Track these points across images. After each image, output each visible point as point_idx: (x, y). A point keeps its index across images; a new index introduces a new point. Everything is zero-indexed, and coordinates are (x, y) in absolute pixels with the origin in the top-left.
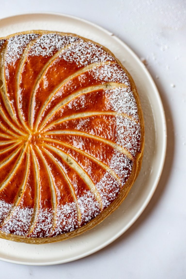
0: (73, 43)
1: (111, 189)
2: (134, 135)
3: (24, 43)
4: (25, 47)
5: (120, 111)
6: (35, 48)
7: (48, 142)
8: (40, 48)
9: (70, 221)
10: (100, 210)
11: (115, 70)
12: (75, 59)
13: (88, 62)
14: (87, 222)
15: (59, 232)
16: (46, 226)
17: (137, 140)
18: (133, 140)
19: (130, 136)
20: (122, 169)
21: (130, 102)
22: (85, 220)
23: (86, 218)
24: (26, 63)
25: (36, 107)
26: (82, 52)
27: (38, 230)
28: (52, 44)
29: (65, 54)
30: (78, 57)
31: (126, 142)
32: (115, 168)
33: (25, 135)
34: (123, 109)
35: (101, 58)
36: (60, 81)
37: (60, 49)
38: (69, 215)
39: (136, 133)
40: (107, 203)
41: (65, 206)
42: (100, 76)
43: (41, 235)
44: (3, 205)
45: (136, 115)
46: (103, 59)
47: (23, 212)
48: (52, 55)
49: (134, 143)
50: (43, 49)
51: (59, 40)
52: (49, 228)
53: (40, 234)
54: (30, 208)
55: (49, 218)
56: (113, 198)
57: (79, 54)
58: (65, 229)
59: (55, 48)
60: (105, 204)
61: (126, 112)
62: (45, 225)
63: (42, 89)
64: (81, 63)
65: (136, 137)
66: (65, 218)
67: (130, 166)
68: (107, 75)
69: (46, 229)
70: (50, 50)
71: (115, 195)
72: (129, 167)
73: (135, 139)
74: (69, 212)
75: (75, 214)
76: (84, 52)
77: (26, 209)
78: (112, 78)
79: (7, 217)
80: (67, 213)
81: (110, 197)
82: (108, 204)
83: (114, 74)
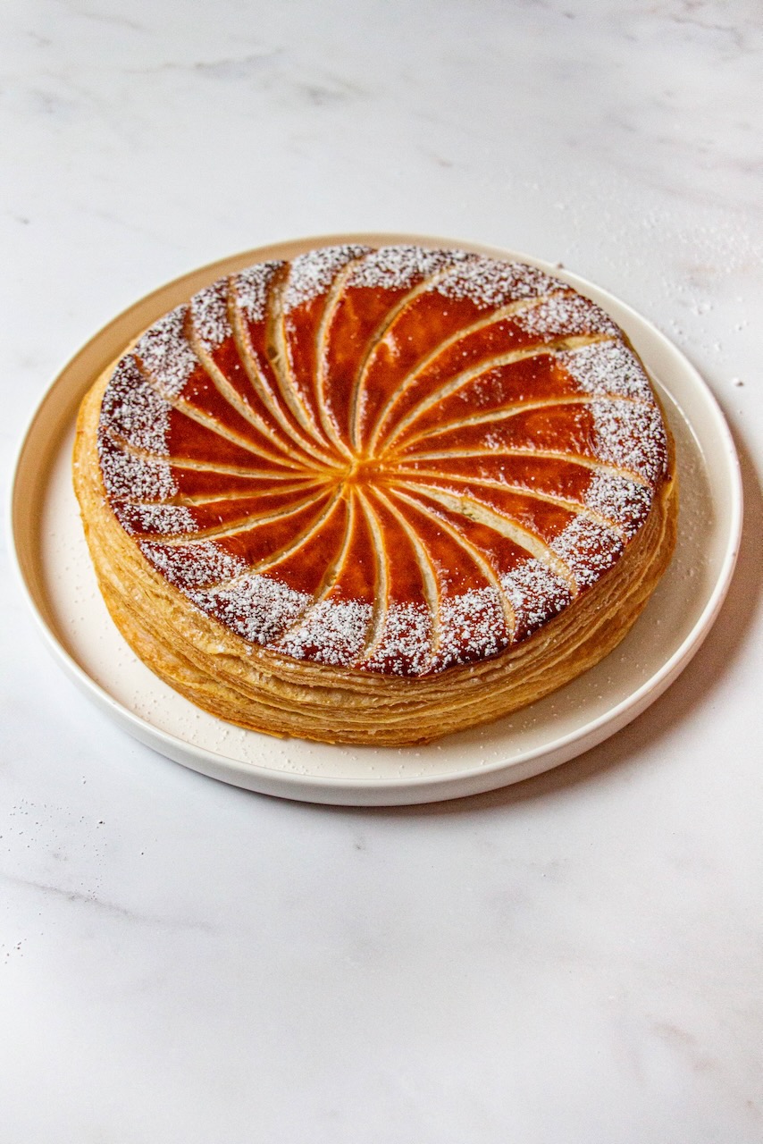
0: (461, 263)
1: (596, 546)
2: (646, 433)
3: (336, 262)
4: (338, 272)
5: (599, 389)
6: (364, 271)
7: (405, 478)
8: (377, 270)
9: (483, 628)
10: (570, 594)
11: (577, 307)
12: (469, 291)
13: (505, 297)
14: (534, 627)
15: (453, 656)
16: (411, 647)
17: (656, 442)
18: (644, 443)
19: (636, 435)
20: (624, 504)
21: (626, 366)
22: (529, 622)
23: (531, 615)
24: (342, 302)
25: (368, 403)
26: (486, 278)
27: (389, 652)
28: (406, 263)
29: (441, 283)
30: (476, 287)
31: (625, 451)
32: (602, 504)
33: (341, 467)
34: (607, 383)
35: (537, 286)
36: (433, 342)
37: (427, 276)
38: (478, 615)
39: (653, 426)
40: (589, 576)
41: (465, 598)
42: (538, 325)
43: (396, 664)
44: (281, 594)
45: (645, 389)
46: (544, 288)
47: (343, 611)
48: (409, 286)
49: (649, 450)
50: (385, 272)
51: (425, 257)
52: (421, 650)
53: (393, 663)
54: (361, 603)
55: (418, 626)
56: (605, 564)
57: (479, 282)
58: (468, 648)
59: (416, 271)
60: (583, 579)
61: (617, 388)
62: (407, 645)
63: (386, 365)
64: (485, 299)
65: (651, 436)
66: (468, 622)
67: (644, 495)
68: (557, 318)
69: (411, 653)
70: (403, 276)
71: (609, 558)
72: (643, 497)
73: (650, 441)
74: (479, 607)
75: (495, 613)
76: (490, 278)
77: (352, 604)
78: (571, 323)
79: (292, 626)
80: (473, 611)
81: (597, 563)
82: (592, 577)
83: (576, 315)
